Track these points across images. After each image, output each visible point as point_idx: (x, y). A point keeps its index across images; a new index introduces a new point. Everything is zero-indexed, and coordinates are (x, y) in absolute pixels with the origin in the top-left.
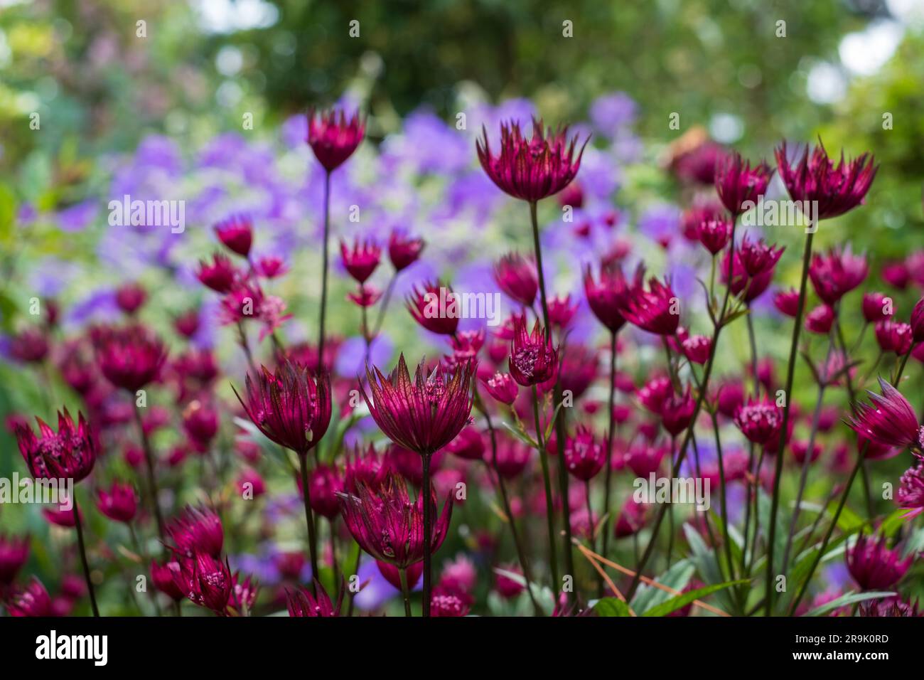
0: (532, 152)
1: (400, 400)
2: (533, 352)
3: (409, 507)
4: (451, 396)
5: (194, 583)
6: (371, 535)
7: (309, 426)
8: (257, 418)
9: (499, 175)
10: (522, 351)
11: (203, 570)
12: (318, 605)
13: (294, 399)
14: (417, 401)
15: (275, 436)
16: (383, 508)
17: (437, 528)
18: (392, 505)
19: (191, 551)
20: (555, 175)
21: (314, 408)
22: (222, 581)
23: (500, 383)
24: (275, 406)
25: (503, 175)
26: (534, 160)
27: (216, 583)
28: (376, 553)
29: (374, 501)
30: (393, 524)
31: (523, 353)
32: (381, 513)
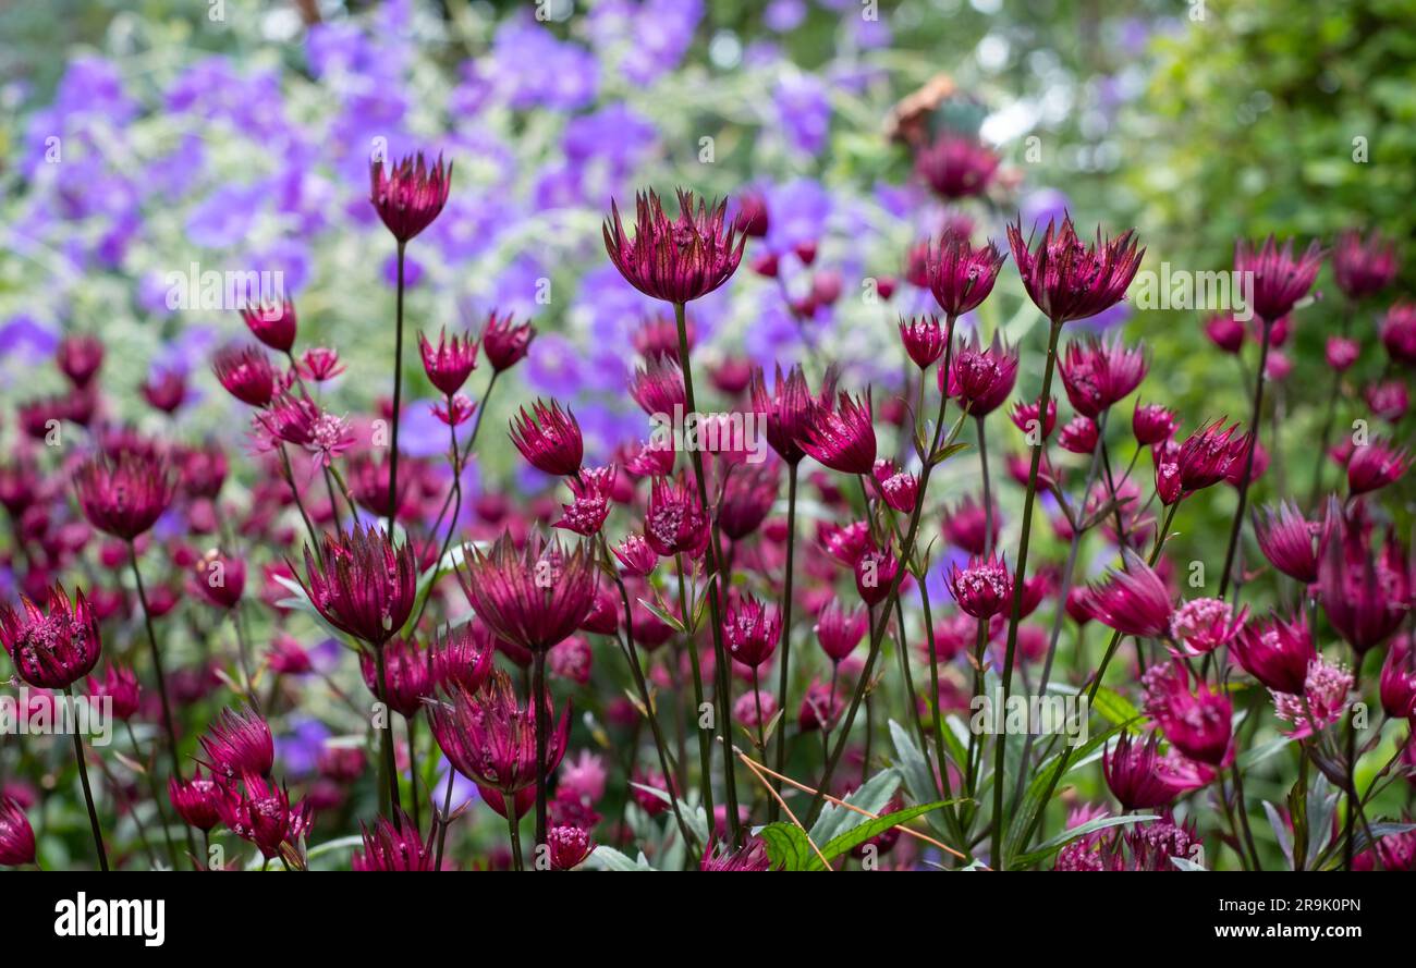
0: (677, 239)
1: (506, 586)
2: (675, 512)
3: (516, 717)
4: (571, 580)
5: (241, 812)
6: (468, 754)
7: (387, 612)
8: (320, 601)
9: (634, 270)
10: (662, 510)
11: (253, 797)
12: (403, 841)
13: (367, 578)
14: (527, 587)
15: (341, 622)
16: (483, 718)
17: (552, 745)
18: (495, 715)
19: (232, 769)
20: (708, 271)
21: (393, 588)
22: (277, 810)
23: (635, 549)
24: (343, 587)
25: (638, 271)
26: (680, 250)
27: (270, 813)
28: (475, 776)
29: (471, 708)
30: (496, 740)
31: (663, 514)
32: (482, 724)
